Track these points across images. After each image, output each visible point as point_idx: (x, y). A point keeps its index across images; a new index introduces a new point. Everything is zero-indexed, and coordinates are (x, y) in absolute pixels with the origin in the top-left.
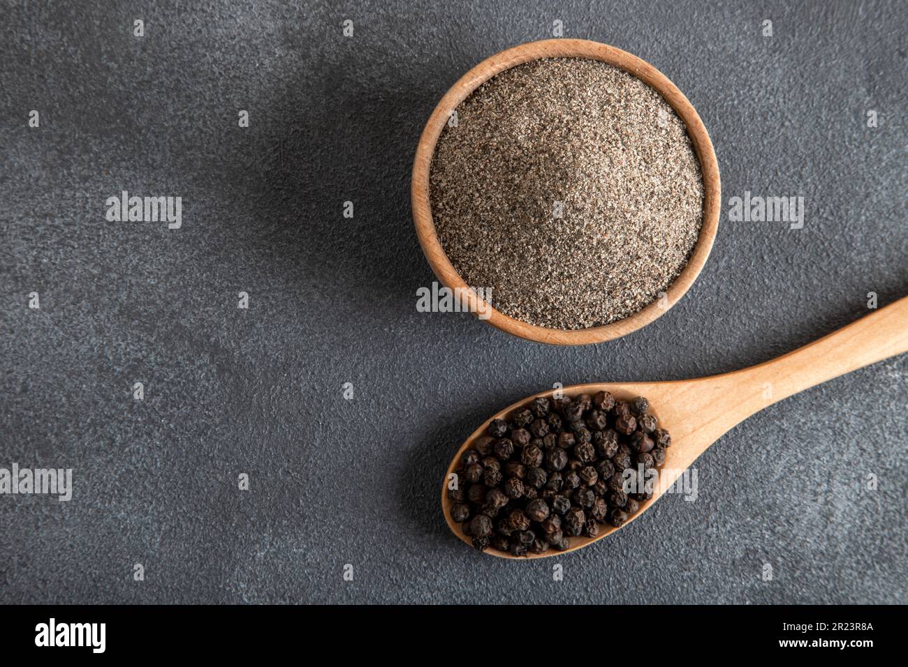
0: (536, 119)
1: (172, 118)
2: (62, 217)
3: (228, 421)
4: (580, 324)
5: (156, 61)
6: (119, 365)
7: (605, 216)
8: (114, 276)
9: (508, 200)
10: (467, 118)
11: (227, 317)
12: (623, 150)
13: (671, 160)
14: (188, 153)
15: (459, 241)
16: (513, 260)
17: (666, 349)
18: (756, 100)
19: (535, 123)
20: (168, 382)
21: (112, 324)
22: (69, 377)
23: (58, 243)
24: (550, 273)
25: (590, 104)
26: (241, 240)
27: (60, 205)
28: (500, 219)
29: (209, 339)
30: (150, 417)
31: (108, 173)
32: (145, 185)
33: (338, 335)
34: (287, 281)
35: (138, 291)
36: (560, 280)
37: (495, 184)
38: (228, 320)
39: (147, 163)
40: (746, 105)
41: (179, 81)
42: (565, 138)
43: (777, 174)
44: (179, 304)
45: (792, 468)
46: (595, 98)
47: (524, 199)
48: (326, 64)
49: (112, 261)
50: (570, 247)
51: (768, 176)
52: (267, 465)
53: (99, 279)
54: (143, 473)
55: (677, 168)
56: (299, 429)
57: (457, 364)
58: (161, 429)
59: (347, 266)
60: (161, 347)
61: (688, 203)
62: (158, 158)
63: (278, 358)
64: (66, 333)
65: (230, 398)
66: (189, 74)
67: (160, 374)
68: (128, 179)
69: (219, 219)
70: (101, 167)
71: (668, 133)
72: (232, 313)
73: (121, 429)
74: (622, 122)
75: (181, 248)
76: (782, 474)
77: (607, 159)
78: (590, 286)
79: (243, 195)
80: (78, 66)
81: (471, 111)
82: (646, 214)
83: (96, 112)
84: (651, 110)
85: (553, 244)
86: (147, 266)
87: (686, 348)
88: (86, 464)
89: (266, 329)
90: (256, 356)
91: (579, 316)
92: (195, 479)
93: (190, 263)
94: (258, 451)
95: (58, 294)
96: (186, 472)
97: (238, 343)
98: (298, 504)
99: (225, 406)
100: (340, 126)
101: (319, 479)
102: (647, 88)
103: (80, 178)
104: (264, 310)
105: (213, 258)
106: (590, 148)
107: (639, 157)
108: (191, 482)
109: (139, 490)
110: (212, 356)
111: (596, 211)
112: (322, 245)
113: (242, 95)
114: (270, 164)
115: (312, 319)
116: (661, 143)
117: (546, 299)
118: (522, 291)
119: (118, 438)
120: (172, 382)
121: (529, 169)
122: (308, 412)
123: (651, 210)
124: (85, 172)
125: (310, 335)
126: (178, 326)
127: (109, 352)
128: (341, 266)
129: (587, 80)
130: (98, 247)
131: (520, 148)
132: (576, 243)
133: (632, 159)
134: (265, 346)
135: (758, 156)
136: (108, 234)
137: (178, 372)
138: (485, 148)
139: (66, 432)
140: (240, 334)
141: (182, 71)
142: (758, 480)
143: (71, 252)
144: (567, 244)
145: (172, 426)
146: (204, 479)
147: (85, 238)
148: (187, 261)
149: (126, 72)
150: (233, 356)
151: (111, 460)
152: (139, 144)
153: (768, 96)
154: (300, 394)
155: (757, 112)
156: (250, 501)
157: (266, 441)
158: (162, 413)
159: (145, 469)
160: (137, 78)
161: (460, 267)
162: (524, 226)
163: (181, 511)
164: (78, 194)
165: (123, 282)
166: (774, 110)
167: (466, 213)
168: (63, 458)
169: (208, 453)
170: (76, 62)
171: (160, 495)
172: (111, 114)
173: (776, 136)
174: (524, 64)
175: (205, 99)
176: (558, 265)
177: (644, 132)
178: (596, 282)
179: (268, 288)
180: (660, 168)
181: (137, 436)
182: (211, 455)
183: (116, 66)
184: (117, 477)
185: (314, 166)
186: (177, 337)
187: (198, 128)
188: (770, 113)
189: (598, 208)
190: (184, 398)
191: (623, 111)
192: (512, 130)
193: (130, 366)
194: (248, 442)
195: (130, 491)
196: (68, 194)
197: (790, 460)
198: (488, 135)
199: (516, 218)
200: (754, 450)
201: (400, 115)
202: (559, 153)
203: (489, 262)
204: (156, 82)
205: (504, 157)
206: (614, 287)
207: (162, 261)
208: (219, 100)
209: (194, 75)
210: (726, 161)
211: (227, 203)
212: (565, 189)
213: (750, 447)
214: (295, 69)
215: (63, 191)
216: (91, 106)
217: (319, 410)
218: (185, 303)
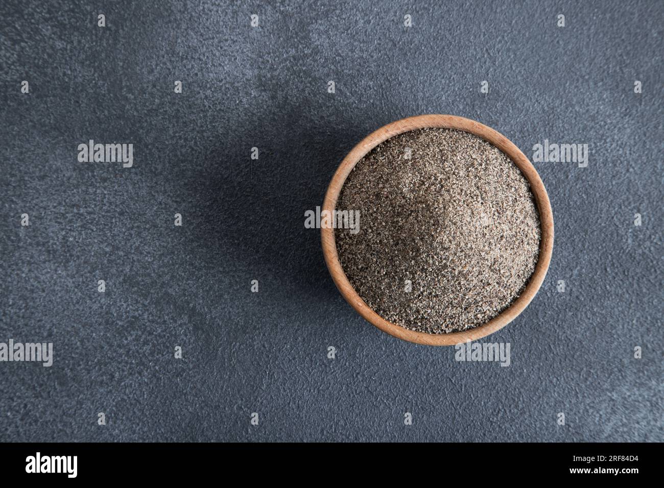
0: (417, 176)
1: (172, 138)
2: (86, 207)
3: (199, 367)
4: (442, 330)
5: (163, 95)
6: (121, 320)
7: (466, 254)
8: (121, 253)
9: (393, 237)
10: (366, 171)
11: (203, 289)
12: (482, 203)
13: (517, 211)
14: (182, 165)
15: (354, 264)
16: (395, 281)
17: (529, 333)
18: (609, 151)
19: (417, 180)
20: (156, 335)
21: (117, 289)
22: (83, 327)
23: (82, 227)
24: (422, 293)
25: (459, 166)
26: (217, 232)
27: (85, 198)
28: (387, 250)
29: (188, 305)
30: (141, 361)
31: (121, 177)
32: (148, 187)
33: (284, 307)
34: (249, 265)
35: (138, 266)
36: (429, 298)
37: (384, 224)
38: (203, 291)
39: (151, 171)
40: (601, 154)
41: (178, 110)
42: (438, 192)
43: (621, 208)
44: (168, 277)
45: (618, 429)
46: (463, 161)
47: (405, 238)
48: (288, 104)
49: (120, 243)
50: (438, 275)
51: (615, 208)
52: (225, 402)
53: (110, 255)
54: (133, 402)
55: (522, 218)
56: (251, 376)
57: (372, 335)
58: (149, 370)
59: (294, 257)
60: (152, 309)
61: (528, 244)
62: (160, 167)
63: (238, 321)
64: (83, 294)
65: (202, 350)
66: (186, 106)
67: (151, 329)
68: (136, 182)
69: (201, 215)
70: (117, 172)
71: (516, 190)
72: (206, 286)
73: (119, 368)
74: (482, 181)
75: (172, 236)
76: (610, 433)
77: (469, 211)
78: (451, 303)
79: (220, 198)
80: (104, 95)
81: (369, 166)
82: (496, 253)
83: (116, 130)
84: (505, 172)
85: (425, 272)
86: (146, 247)
87: (544, 333)
88: (92, 392)
89: (231, 300)
90: (222, 320)
91: (442, 325)
92: (172, 409)
93: (178, 247)
94: (220, 391)
95: (79, 265)
96: (166, 403)
97: (210, 309)
98: (247, 432)
99: (198, 355)
100: (296, 151)
101: (264, 414)
102: (503, 154)
103: (100, 179)
104: (231, 284)
105: (195, 244)
106: (457, 202)
107: (493, 209)
108: (169, 410)
109: (130, 414)
110: (190, 317)
111: (459, 250)
112: (277, 240)
113: (225, 123)
114: (242, 177)
115: (266, 294)
116: (511, 199)
117: (418, 311)
118: (400, 304)
119: (117, 375)
120: (159, 335)
121: (410, 215)
122: (258, 364)
123: (500, 249)
124: (105, 175)
125: (264, 306)
126: (166, 293)
127: (114, 310)
128: (290, 256)
129: (458, 147)
130: (111, 231)
131: (404, 198)
132: (443, 272)
133: (488, 210)
134: (230, 312)
135: (608, 193)
136: (119, 222)
137: (164, 328)
138: (378, 196)
139: (79, 368)
140: (212, 302)
141: (181, 103)
142: (591, 436)
143: (90, 234)
144: (436, 273)
145: (157, 368)
146: (178, 409)
147: (101, 224)
148: (176, 245)
149: (140, 102)
150: (205, 319)
151: (111, 391)
152: (146, 156)
153: (618, 148)
154: (254, 350)
155: (609, 160)
156: (212, 428)
157: (226, 384)
158: (150, 358)
159: (135, 399)
160: (147, 107)
161: (354, 283)
162: (404, 258)
163: (160, 432)
164: (98, 191)
165: (128, 258)
166: (622, 159)
167: (361, 243)
168: (76, 387)
169: (183, 390)
170: (103, 92)
171: (145, 419)
172: (127, 132)
173: (622, 179)
174: (410, 132)
175: (197, 125)
176: (428, 288)
177: (498, 189)
178: (456, 301)
179: (234, 269)
180: (509, 218)
181: (131, 374)
182: (184, 391)
183: (133, 97)
184: (114, 403)
185: (275, 179)
186: (165, 301)
187: (190, 147)
188: (619, 161)
189: (461, 248)
190: (167, 347)
191: (483, 172)
192: (399, 184)
193: (128, 321)
194: (213, 383)
195: (124, 414)
196: (91, 190)
197: (617, 423)
198: (381, 186)
199: (398, 251)
200: (590, 414)
201: (341, 146)
202: (434, 204)
203: (376, 281)
204: (161, 111)
205: (391, 204)
206: (469, 305)
207: (157, 244)
208: (207, 127)
209: (190, 107)
210: (583, 195)
211: (208, 203)
212: (436, 232)
213: (587, 411)
214: (265, 107)
215: (87, 188)
216: (112, 126)
217: (267, 363)
218: (173, 277)
